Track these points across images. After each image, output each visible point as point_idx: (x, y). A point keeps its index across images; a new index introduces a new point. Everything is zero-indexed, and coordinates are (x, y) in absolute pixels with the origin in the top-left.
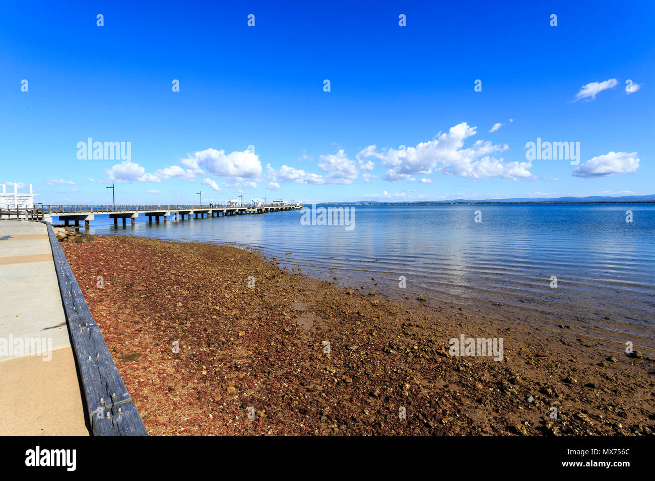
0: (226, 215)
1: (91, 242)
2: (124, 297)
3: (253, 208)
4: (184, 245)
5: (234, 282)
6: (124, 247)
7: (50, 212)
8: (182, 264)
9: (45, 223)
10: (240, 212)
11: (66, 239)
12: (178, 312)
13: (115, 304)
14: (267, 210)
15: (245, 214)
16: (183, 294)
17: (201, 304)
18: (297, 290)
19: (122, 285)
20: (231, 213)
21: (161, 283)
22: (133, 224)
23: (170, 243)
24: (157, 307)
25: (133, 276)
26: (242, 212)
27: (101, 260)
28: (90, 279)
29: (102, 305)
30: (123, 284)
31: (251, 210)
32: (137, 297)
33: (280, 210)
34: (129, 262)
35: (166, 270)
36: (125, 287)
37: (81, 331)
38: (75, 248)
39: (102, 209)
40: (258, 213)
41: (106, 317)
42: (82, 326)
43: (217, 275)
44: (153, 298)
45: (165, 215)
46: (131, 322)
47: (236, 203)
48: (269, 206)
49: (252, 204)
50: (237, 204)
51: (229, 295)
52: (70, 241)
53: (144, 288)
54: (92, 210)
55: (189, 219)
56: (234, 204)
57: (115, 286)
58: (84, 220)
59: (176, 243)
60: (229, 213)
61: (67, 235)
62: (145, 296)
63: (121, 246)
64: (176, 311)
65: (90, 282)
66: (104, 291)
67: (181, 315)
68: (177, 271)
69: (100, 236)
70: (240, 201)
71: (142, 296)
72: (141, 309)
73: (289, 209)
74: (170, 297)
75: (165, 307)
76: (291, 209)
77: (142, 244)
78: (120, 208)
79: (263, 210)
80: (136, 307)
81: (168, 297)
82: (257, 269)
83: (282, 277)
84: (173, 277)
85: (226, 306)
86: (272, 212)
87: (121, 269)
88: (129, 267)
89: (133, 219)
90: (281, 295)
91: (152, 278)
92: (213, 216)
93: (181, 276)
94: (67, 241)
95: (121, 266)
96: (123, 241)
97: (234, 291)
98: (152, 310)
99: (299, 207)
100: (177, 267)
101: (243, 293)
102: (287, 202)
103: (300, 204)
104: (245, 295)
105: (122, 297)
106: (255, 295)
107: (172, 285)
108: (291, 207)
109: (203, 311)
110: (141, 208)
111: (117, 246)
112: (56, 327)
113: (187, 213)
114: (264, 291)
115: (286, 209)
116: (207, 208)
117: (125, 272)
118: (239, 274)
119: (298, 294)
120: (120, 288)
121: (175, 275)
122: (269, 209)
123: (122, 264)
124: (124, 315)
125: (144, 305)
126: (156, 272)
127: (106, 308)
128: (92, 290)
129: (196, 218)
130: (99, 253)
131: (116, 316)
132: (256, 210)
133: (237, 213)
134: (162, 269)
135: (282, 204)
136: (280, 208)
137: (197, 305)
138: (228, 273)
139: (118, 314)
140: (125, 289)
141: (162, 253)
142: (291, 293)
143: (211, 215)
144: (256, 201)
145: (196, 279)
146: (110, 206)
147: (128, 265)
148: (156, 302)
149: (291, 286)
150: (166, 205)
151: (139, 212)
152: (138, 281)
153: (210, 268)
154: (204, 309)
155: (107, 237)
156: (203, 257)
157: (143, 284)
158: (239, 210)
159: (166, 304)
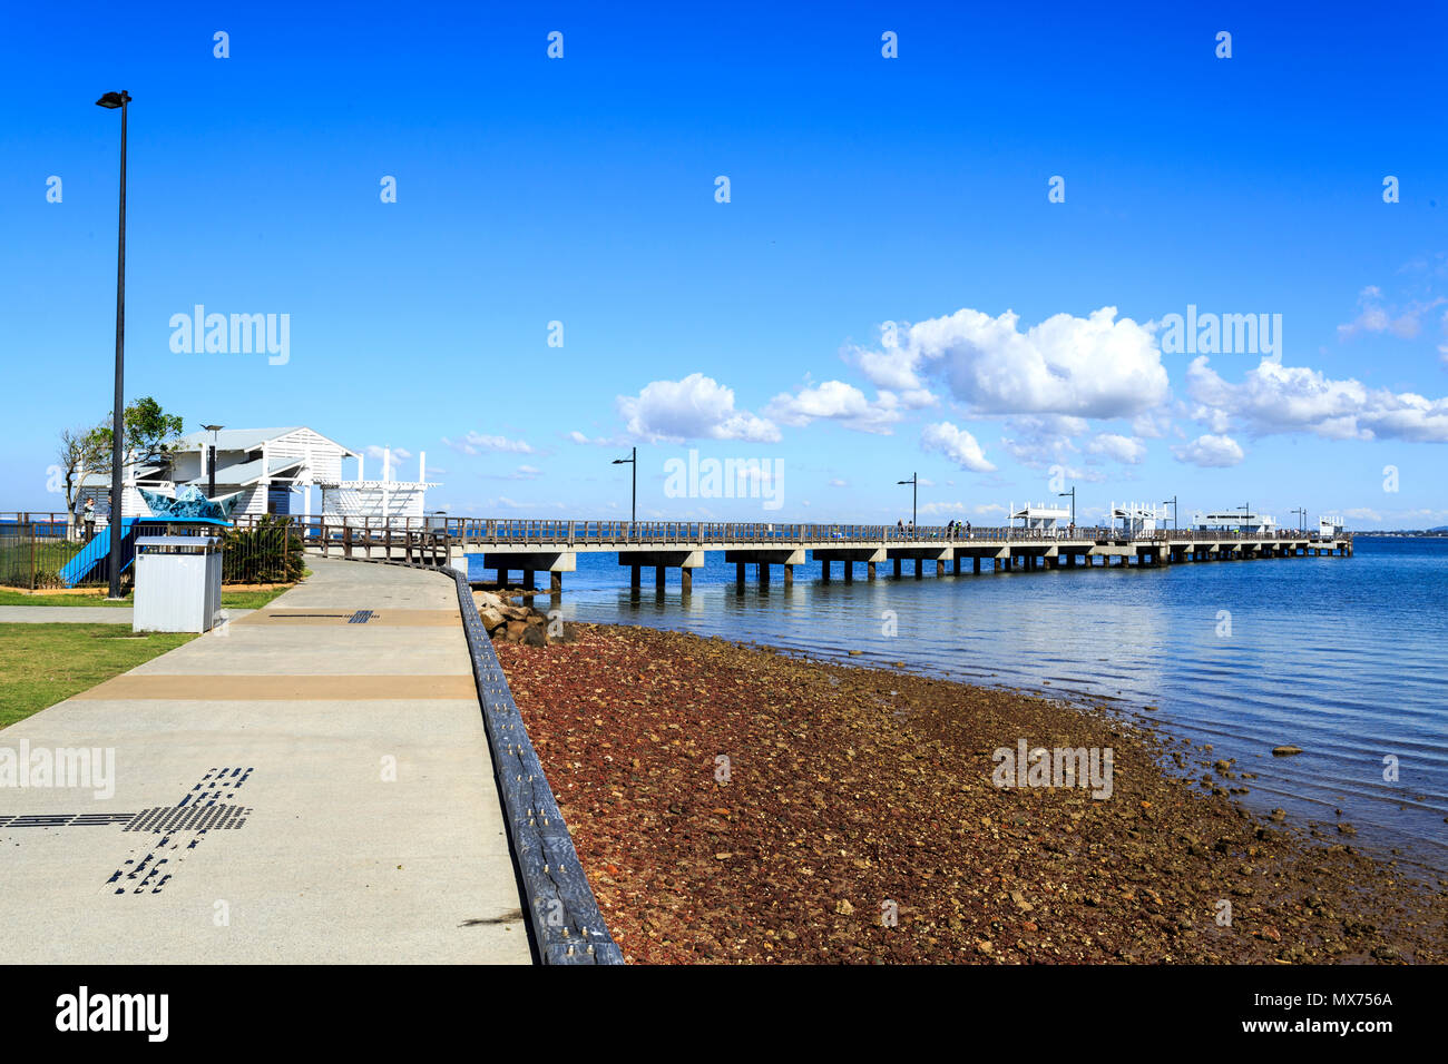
0: (1008, 570)
1: (568, 645)
2: (665, 848)
3: (1118, 543)
4: (855, 677)
5: (1047, 849)
6: (661, 670)
7: (464, 541)
8: (851, 752)
9: (452, 574)
10: (1063, 560)
11: (501, 630)
12: (841, 935)
13: (637, 870)
14: (1178, 551)
15: (1083, 567)
16: (857, 869)
17: (920, 918)
18: (1337, 926)
19: (657, 805)
20: (1029, 562)
21: (780, 813)
22: (687, 590)
23: (805, 667)
24: (768, 903)
25: (689, 777)
26: (1072, 560)
27: (596, 708)
28: (567, 771)
29: (599, 868)
30: (659, 800)
31: (1111, 549)
32: (704, 855)
33: (1239, 556)
34: (676, 726)
35: (795, 767)
36: (667, 814)
37: (571, 949)
38: (526, 663)
39: (599, 532)
40: (1141, 565)
41: (613, 912)
42: (571, 933)
43: (979, 811)
44: (755, 868)
45: (791, 560)
46: (687, 946)
47: (1049, 521)
48: (1189, 536)
49: (1115, 524)
50: (1054, 526)
51: (1028, 900)
52: (511, 636)
53: (723, 828)
54: (572, 534)
55: (872, 578)
56: (1041, 525)
57: (637, 806)
58: (548, 570)
59: (826, 668)
60: (1021, 560)
61: (505, 616)
62: (729, 855)
63: (652, 667)
64: (833, 931)
65: (566, 783)
66: (605, 820)
67: (852, 950)
68: (834, 776)
69: (593, 626)
70: (1067, 514)
71: (720, 856)
72: (717, 904)
73: (1284, 552)
74: (810, 872)
75: (796, 909)
76: (1294, 553)
77: (716, 664)
78: (652, 533)
79: (1164, 553)
80: (700, 891)
81: (805, 871)
82: (1147, 804)
83: (1259, 855)
84: (819, 797)
85: (1022, 946)
86: (1204, 560)
87: (653, 746)
88: (677, 743)
89: (689, 570)
90: (1259, 937)
91: (751, 792)
92: (957, 572)
93: (848, 798)
94: (505, 637)
95: (655, 738)
96: (658, 649)
97: (1049, 885)
98: (751, 911)
99: (1333, 545)
100: (832, 762)
101: (1090, 903)
102: (1271, 520)
103: (1338, 530)
104: (1094, 913)
105: (659, 849)
106: (1142, 916)
107: (816, 826)
108: (1294, 543)
109: (930, 949)
110: (713, 534)
111: (641, 664)
112: (497, 922)
113: (866, 555)
114: (1181, 907)
115: (1266, 551)
116: (936, 539)
117: (667, 760)
118: (1066, 819)
119: (1343, 947)
120: (652, 815)
121: (828, 791)
122: (1191, 549)
123: (657, 731)
124: (664, 916)
125: (725, 891)
126: (764, 773)
127: (611, 882)
128: (571, 812)
129: (896, 577)
130: (591, 684)
131: (641, 916)
132: (1130, 550)
133: (1053, 562)
134: (784, 761)
135: (1249, 531)
136: (1239, 544)
137: (908, 920)
138: (1021, 808)
139: (647, 907)
140: (667, 822)
141: (779, 700)
142: (1308, 936)
143: (951, 568)
144: (1132, 512)
145: (902, 814)
146: (622, 526)
147: (676, 735)
148: (765, 885)
149: (1307, 903)
150: (794, 523)
151: (708, 547)
152: (705, 798)
153: (952, 780)
154: (933, 940)
155: (612, 632)
156: (923, 732)
157: (722, 811)
158: (1061, 550)
159: (797, 899)
